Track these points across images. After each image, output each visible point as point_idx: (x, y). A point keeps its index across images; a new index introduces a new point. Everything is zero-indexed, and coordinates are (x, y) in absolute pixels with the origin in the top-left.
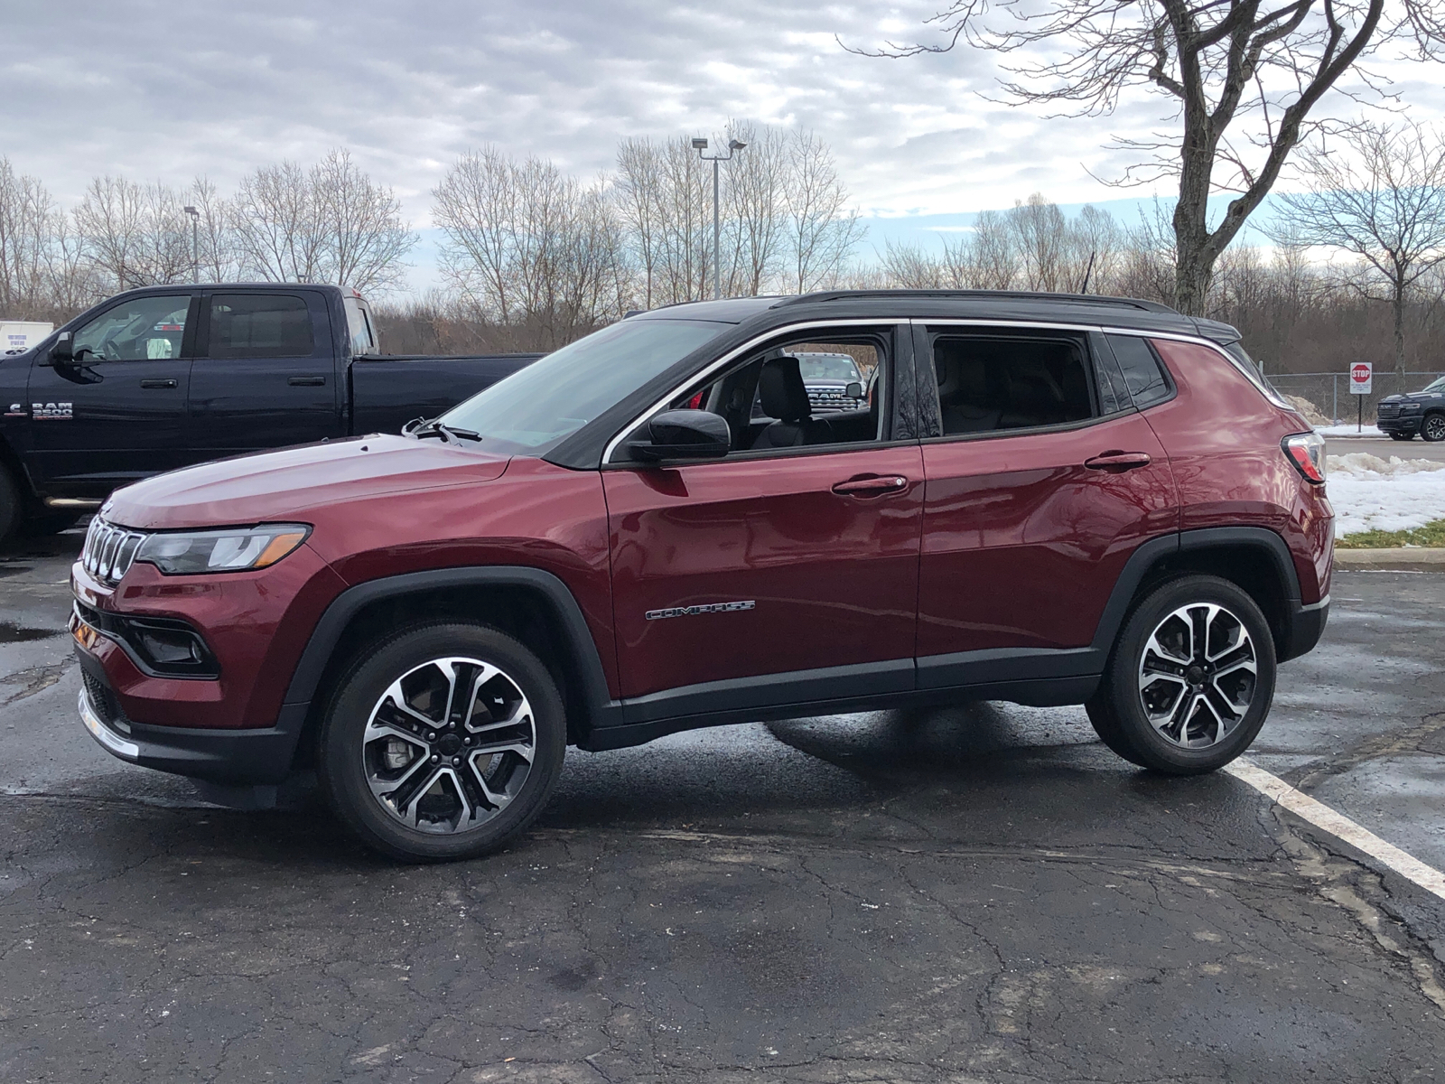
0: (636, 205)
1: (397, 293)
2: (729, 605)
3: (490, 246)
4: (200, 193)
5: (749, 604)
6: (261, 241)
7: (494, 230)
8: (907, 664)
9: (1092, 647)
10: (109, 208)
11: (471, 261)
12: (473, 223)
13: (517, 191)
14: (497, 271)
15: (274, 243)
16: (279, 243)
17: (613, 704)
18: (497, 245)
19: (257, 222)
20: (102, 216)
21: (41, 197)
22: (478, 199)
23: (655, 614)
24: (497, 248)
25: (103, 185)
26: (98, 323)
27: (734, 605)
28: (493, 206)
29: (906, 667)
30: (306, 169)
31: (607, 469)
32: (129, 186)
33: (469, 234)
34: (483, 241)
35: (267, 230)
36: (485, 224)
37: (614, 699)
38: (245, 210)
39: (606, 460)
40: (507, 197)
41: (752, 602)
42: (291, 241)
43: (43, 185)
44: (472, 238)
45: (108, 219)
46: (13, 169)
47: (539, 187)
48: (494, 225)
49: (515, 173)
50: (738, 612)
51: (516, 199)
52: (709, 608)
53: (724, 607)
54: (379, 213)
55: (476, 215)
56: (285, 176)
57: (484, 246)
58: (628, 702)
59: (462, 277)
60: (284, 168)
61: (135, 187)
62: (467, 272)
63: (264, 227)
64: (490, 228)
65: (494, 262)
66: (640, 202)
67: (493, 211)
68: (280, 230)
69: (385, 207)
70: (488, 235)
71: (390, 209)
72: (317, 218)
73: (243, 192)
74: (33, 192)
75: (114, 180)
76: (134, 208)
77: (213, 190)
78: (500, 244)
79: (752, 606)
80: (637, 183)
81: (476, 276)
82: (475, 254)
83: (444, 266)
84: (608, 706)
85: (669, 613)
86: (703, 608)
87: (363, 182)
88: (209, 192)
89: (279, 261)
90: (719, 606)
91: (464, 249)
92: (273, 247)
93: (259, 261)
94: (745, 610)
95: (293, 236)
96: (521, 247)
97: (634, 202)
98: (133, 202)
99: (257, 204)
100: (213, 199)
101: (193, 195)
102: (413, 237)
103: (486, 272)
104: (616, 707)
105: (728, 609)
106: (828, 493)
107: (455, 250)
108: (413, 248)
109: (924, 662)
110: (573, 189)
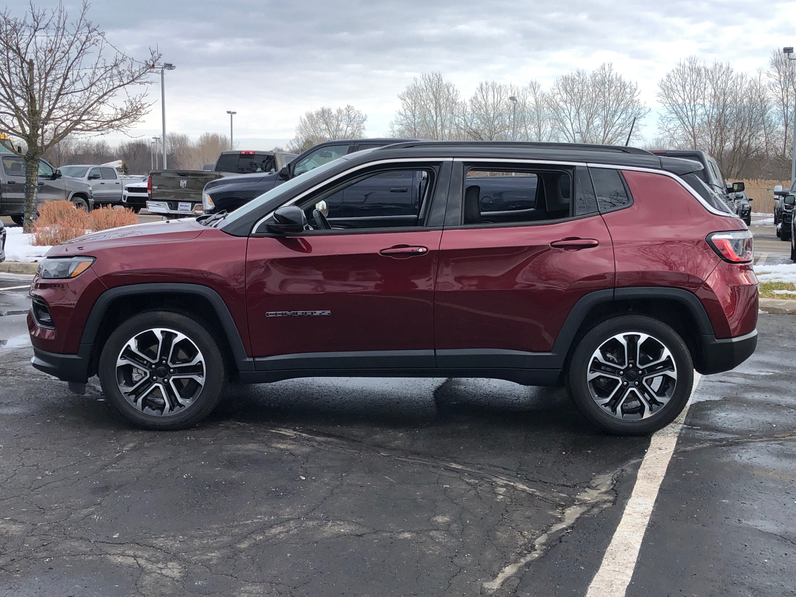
0: (780, 87)
1: (636, 141)
2: (315, 312)
3: (690, 113)
4: (532, 89)
5: (327, 312)
6: (563, 114)
7: (692, 104)
8: (431, 352)
9: (553, 353)
10: (487, 98)
11: (678, 122)
12: (680, 101)
13: (708, 81)
14: (693, 128)
15: (570, 115)
16: (573, 114)
17: (248, 359)
18: (693, 113)
19: (561, 104)
20: (483, 102)
21: (455, 94)
22: (684, 87)
23: (271, 314)
24: (693, 114)
25: (484, 85)
26: (308, 160)
27: (318, 313)
28: (693, 91)
29: (430, 354)
30: (589, 74)
31: (254, 236)
32: (497, 86)
33: (677, 107)
34: (686, 111)
35: (566, 108)
36: (687, 101)
37: (249, 357)
38: (555, 97)
39: (254, 232)
40: (701, 85)
41: (329, 312)
42: (579, 114)
43: (455, 88)
44: (680, 109)
45: (486, 104)
46: (443, 79)
47: (721, 79)
48: (692, 101)
49: (706, 71)
50: (320, 316)
51: (706, 86)
52: (303, 313)
53: (312, 313)
54: (629, 97)
55: (682, 96)
56: (577, 78)
57: (686, 114)
58: (257, 359)
59: (671, 132)
60: (577, 74)
61: (500, 87)
62: (675, 129)
63: (565, 106)
64: (690, 103)
65: (691, 122)
66: (783, 86)
67: (692, 93)
68: (573, 108)
69: (632, 93)
70: (689, 108)
71: (635, 94)
72: (594, 101)
73: (555, 87)
74: (451, 91)
75: (490, 84)
76: (499, 98)
77: (539, 87)
78: (695, 112)
79: (329, 314)
80: (781, 74)
81: (680, 131)
82: (680, 118)
83: (661, 126)
84: (245, 360)
85: (279, 314)
86: (300, 313)
87: (619, 80)
88: (537, 89)
89: (572, 125)
90: (309, 313)
91: (674, 116)
92: (569, 117)
93: (561, 124)
94: (324, 316)
95: (580, 111)
96: (708, 113)
97: (779, 86)
98: (499, 95)
99: (562, 94)
100: (539, 92)
101: (529, 89)
102: (647, 110)
103: (686, 128)
104: (250, 361)
105: (314, 314)
106: (377, 254)
107: (669, 116)
108: (646, 116)
109: (440, 352)
110: (744, 79)
